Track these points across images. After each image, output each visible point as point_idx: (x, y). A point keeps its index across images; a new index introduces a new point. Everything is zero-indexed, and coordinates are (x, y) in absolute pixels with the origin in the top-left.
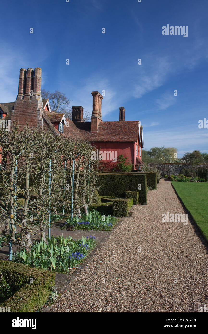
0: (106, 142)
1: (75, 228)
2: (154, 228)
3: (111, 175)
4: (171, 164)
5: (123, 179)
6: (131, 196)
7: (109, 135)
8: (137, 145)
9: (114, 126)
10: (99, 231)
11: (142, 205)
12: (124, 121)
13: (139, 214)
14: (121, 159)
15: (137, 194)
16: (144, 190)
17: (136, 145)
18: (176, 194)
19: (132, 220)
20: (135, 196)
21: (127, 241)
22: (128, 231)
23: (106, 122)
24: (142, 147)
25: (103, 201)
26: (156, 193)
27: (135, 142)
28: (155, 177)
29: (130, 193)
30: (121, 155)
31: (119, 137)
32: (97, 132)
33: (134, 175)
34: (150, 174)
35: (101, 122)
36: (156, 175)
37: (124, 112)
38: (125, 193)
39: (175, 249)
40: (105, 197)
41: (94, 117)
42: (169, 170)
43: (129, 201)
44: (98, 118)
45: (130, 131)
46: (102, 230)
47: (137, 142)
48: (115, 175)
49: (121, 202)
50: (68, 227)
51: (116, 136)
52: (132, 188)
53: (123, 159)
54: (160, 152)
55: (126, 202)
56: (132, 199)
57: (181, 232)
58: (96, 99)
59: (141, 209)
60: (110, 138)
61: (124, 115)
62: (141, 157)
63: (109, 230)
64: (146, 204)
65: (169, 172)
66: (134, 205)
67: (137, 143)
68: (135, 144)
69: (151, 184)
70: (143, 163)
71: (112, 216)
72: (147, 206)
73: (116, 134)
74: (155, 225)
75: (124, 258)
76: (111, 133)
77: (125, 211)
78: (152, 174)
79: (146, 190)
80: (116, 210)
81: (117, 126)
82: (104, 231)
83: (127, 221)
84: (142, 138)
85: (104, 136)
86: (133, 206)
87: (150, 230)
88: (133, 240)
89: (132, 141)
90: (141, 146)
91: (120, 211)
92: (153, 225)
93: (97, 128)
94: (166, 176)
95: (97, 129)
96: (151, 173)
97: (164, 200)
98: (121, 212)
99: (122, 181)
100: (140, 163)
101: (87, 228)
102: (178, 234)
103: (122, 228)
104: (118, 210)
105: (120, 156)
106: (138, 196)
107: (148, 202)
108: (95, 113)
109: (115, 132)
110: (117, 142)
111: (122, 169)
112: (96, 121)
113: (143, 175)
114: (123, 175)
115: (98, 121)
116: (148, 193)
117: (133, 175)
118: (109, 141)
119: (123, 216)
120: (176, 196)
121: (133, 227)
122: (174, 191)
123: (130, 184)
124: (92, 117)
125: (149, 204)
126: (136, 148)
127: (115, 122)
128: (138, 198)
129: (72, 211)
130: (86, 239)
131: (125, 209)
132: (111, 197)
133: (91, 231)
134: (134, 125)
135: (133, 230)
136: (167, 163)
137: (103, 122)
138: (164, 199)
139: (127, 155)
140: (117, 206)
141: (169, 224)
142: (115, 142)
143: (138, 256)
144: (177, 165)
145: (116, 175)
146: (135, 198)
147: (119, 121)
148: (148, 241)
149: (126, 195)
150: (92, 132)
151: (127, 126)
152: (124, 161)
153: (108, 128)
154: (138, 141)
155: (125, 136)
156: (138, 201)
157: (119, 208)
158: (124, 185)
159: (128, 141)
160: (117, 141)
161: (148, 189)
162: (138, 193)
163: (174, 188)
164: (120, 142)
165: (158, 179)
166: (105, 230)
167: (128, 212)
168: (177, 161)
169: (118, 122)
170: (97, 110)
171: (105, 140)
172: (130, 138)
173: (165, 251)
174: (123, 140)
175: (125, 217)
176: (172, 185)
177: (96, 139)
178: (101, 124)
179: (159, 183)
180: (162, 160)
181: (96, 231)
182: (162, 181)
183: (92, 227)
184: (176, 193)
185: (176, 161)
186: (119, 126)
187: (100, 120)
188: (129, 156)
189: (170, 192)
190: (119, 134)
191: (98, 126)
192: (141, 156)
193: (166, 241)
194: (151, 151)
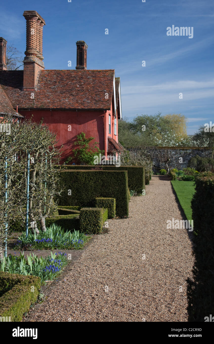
0: (54, 110)
1: (33, 247)
2: (139, 245)
3: (72, 172)
4: (173, 148)
5: (91, 178)
6: (103, 205)
7: (59, 95)
8: (110, 115)
9: (67, 78)
10: (66, 249)
11: (121, 218)
12: (85, 68)
13: (118, 230)
14: (80, 140)
15: (113, 202)
16: (124, 195)
17: (108, 115)
18: (176, 202)
19: (108, 237)
20: (110, 205)
21: (105, 258)
22: (105, 249)
23: (51, 71)
24: (119, 118)
25: (61, 212)
26: (144, 200)
27: (106, 110)
28: (143, 173)
29: (103, 200)
30: (81, 133)
31: (77, 101)
32: (36, 89)
33: (109, 172)
34: (133, 168)
35: (42, 71)
36: (144, 170)
37: (85, 52)
38: (95, 200)
39: (164, 263)
40: (63, 207)
41: (28, 61)
42: (168, 160)
43: (104, 212)
44: (37, 63)
45: (97, 89)
46: (71, 249)
47: (109, 109)
48: (78, 172)
49: (92, 212)
50: (22, 247)
51: (72, 98)
52: (106, 193)
53: (84, 141)
54: (153, 125)
55: (99, 212)
56: (107, 210)
57: (175, 249)
58: (33, 26)
59: (120, 223)
60: (60, 101)
61: (85, 57)
62: (117, 137)
63: (80, 249)
64: (128, 218)
65: (169, 163)
66: (109, 218)
67: (110, 112)
68: (106, 113)
69: (136, 186)
70: (122, 147)
71: (80, 232)
72: (130, 220)
73: (71, 95)
74: (140, 242)
75: (104, 272)
76: (62, 93)
77: (98, 225)
78: (137, 168)
79: (127, 195)
80: (84, 224)
81: (73, 80)
82: (72, 249)
83: (102, 238)
84: (119, 101)
85: (49, 99)
86: (108, 220)
87: (134, 247)
88: (112, 256)
89: (102, 107)
90: (117, 116)
91: (90, 226)
92: (138, 242)
93: (36, 83)
94: (163, 170)
95: (35, 85)
96: (135, 167)
97: (156, 211)
98: (92, 227)
99: (89, 181)
100: (115, 148)
101: (50, 246)
102: (170, 251)
103: (97, 246)
104: (88, 225)
105: (79, 135)
106: (115, 205)
107: (130, 214)
108: (32, 54)
109: (70, 91)
110: (74, 110)
111: (82, 159)
112: (34, 70)
113: (123, 172)
114: (90, 172)
115: (37, 70)
116: (130, 201)
117: (107, 172)
118: (58, 107)
119: (94, 233)
120: (175, 204)
121: (111, 244)
122: (174, 198)
123: (102, 186)
124: (26, 61)
125: (131, 217)
126: (109, 119)
127: (69, 70)
128: (115, 208)
129: (28, 225)
130: (56, 256)
131: (98, 222)
132: (73, 207)
133: (55, 250)
134: (104, 77)
135: (111, 248)
136: (165, 147)
137: (46, 71)
138: (157, 209)
139: (91, 134)
140: (87, 218)
141: (159, 241)
142: (70, 110)
143: (121, 269)
144: (183, 150)
145: (80, 172)
146: (110, 207)
147: (75, 69)
148: (132, 258)
149: (97, 204)
150: (25, 90)
151: (91, 79)
152: (87, 145)
153: (55, 82)
154: (111, 109)
155: (88, 99)
156: (115, 212)
157: (89, 221)
158: (94, 188)
159: (93, 108)
160: (73, 107)
161: (130, 195)
162: (115, 200)
163: (174, 192)
164: (79, 110)
165: (147, 177)
166: (75, 249)
167: (102, 228)
168: (184, 142)
169: (74, 71)
170: (34, 48)
171: (51, 107)
172: (97, 102)
173: (152, 265)
174: (84, 106)
175: (98, 234)
176: (173, 188)
177: (34, 104)
178: (43, 75)
179: (150, 184)
180: (156, 141)
181: (62, 250)
182: (155, 180)
183: (56, 244)
184: (177, 200)
185: (182, 143)
186: (77, 80)
187: (41, 67)
188: (95, 135)
189: (167, 200)
190: (77, 94)
191: (38, 79)
192: (117, 134)
193: (154, 256)
194: (135, 123)
